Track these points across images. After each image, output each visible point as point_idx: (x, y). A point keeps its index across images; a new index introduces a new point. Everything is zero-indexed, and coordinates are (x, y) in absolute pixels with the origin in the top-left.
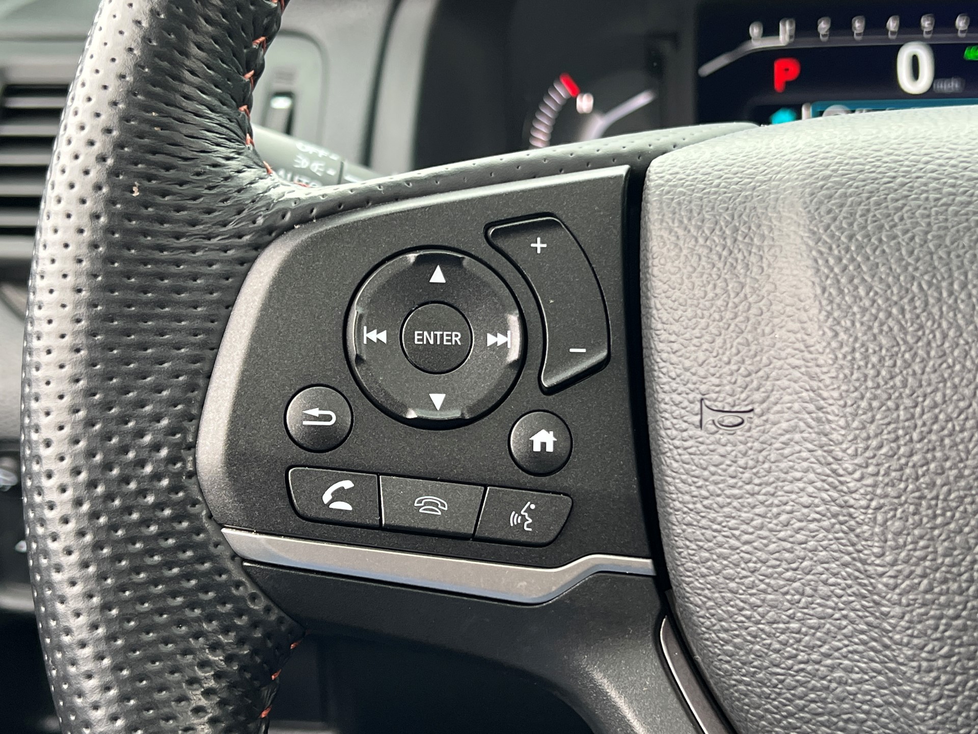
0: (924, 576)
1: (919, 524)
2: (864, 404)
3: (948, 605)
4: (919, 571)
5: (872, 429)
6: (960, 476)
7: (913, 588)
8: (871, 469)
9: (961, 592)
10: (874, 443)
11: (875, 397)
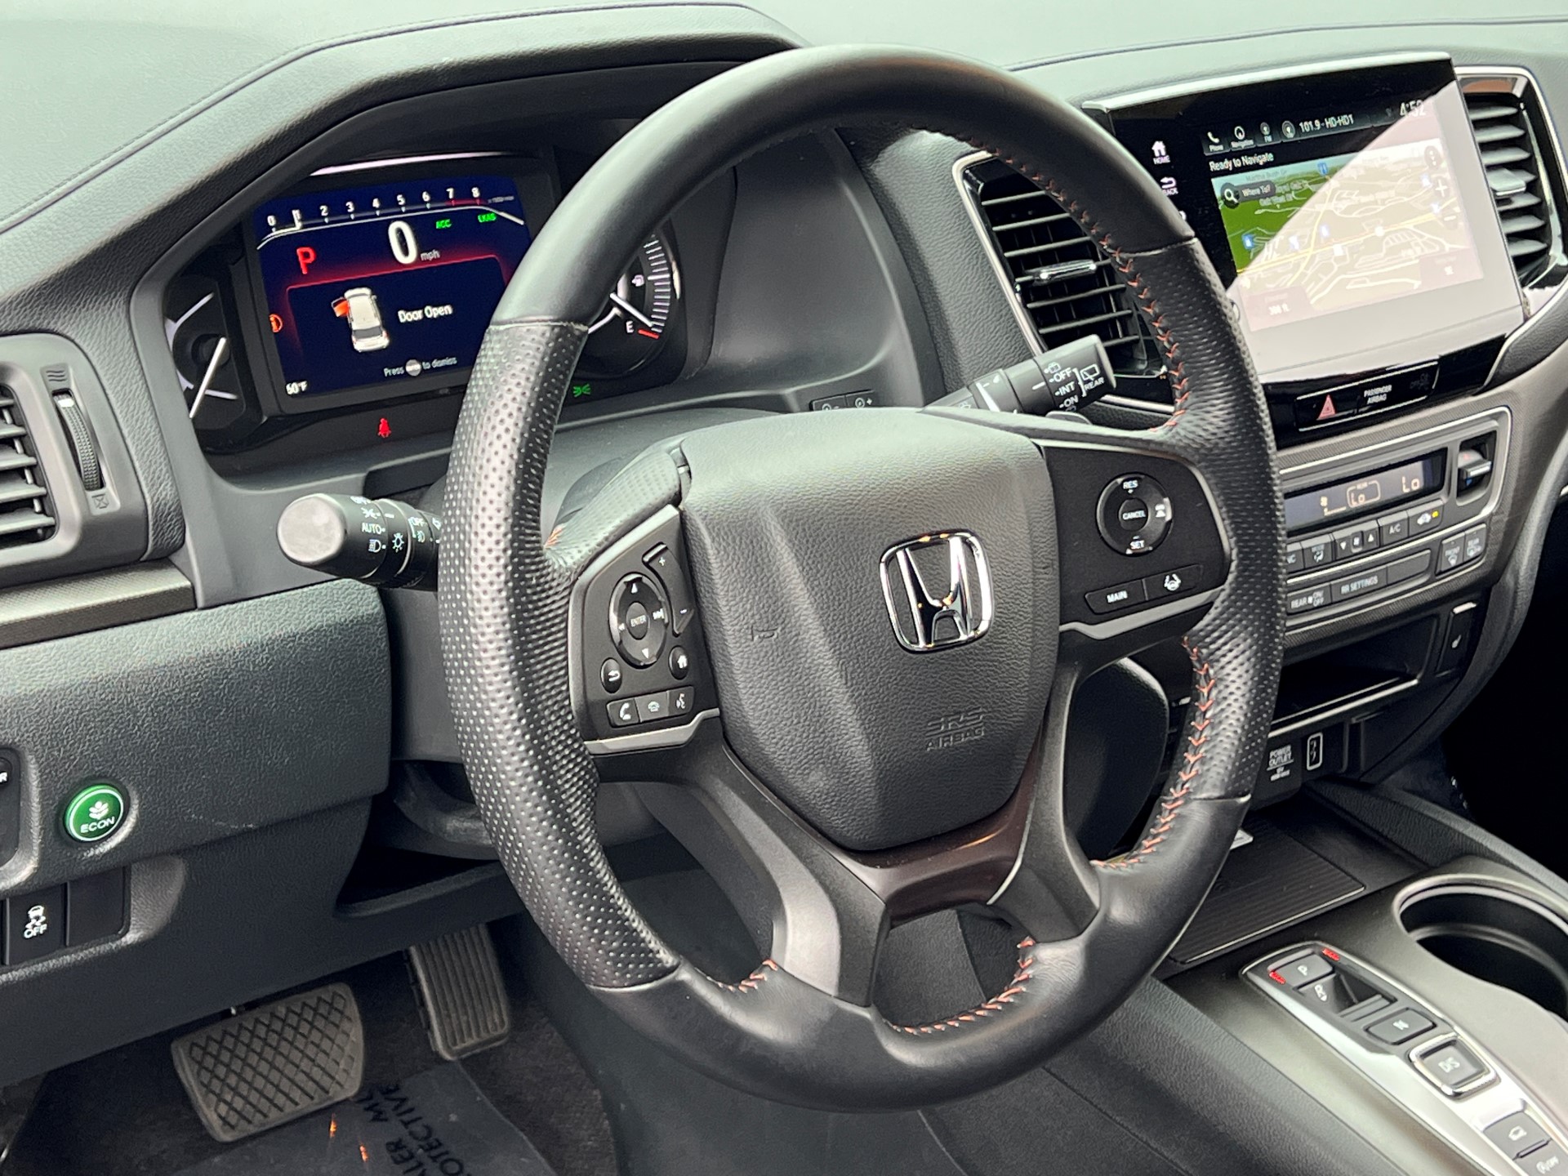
0: (863, 689)
1: (859, 667)
2: (830, 619)
3: (874, 698)
4: (861, 687)
5: (836, 629)
6: (872, 643)
7: (860, 695)
8: (838, 647)
9: (877, 692)
10: (837, 635)
11: (835, 615)
